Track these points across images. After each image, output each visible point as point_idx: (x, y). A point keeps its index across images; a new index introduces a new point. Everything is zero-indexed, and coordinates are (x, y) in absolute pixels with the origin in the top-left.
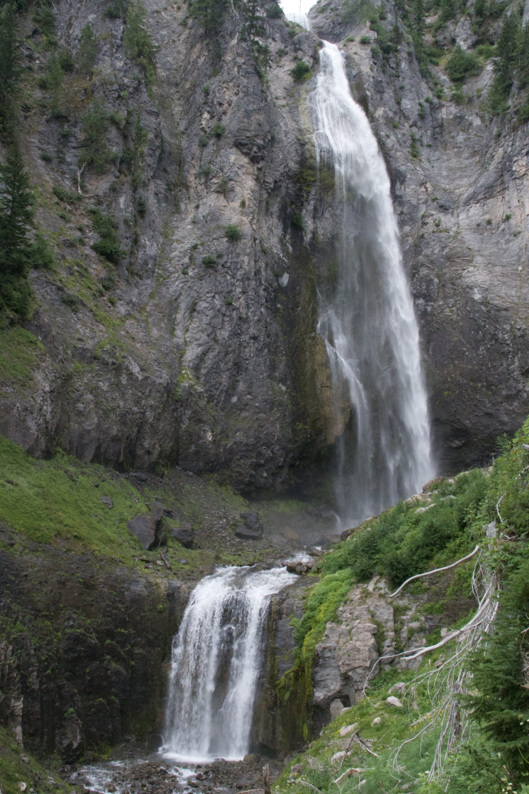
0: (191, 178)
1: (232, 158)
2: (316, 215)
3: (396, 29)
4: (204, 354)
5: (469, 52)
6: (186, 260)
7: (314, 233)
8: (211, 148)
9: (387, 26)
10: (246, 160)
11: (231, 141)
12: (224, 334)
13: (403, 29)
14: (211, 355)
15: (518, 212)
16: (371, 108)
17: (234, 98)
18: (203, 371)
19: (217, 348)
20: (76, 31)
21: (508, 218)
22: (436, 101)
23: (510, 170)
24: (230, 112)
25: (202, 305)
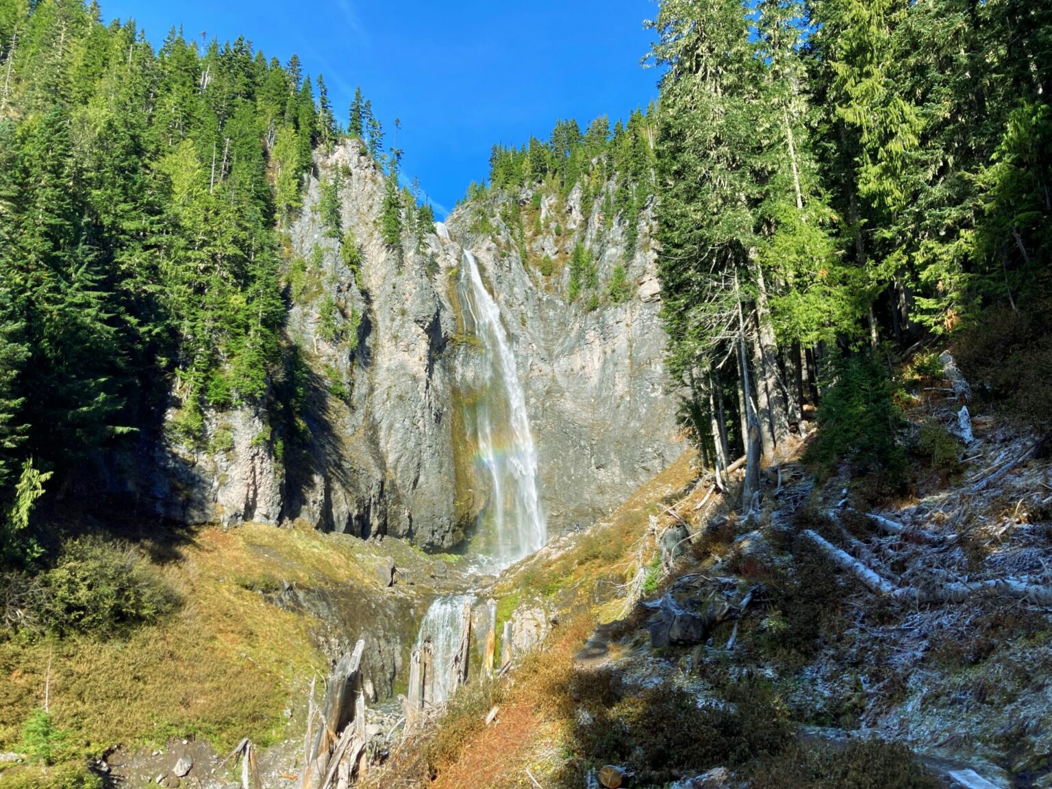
0: (385, 341)
1: (413, 329)
2: (465, 363)
3: (508, 242)
4: (400, 458)
5: (554, 257)
6: (385, 396)
7: (463, 376)
8: (398, 322)
9: (502, 239)
10: (422, 330)
11: (412, 318)
12: (411, 444)
13: (512, 241)
14: (403, 459)
15: (590, 364)
16: (495, 294)
17: (414, 291)
18: (399, 469)
19: (408, 454)
20: (307, 245)
21: (584, 367)
22: (534, 288)
23: (583, 338)
24: (410, 299)
25: (397, 425)
